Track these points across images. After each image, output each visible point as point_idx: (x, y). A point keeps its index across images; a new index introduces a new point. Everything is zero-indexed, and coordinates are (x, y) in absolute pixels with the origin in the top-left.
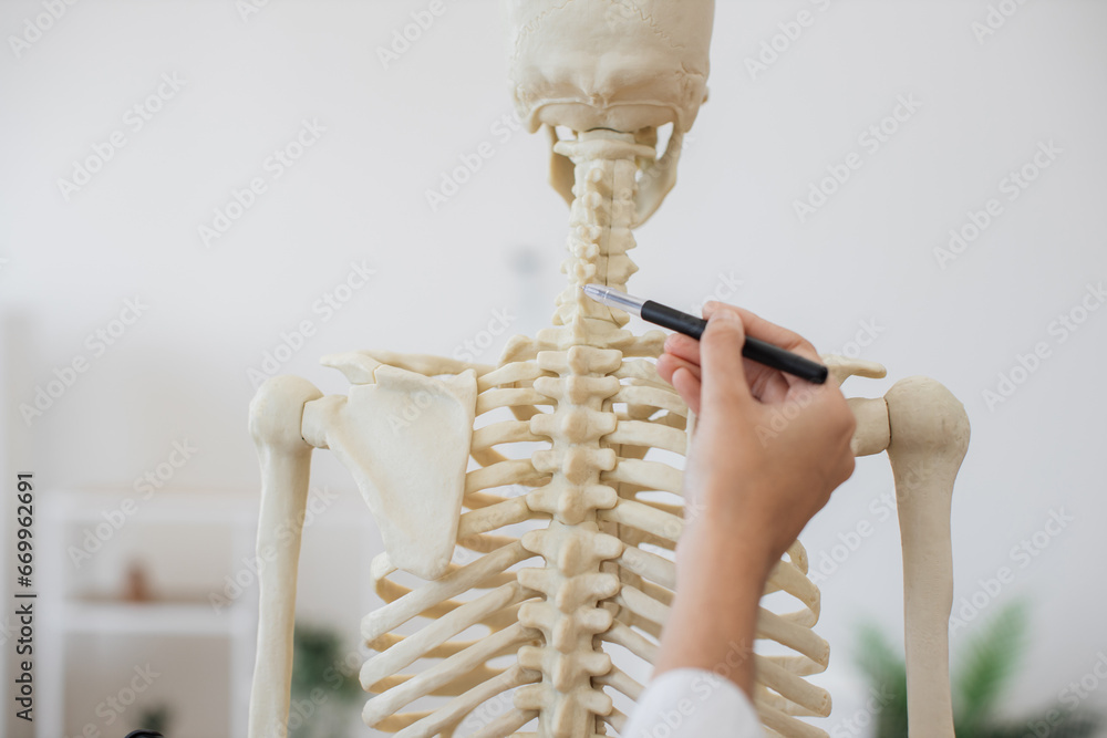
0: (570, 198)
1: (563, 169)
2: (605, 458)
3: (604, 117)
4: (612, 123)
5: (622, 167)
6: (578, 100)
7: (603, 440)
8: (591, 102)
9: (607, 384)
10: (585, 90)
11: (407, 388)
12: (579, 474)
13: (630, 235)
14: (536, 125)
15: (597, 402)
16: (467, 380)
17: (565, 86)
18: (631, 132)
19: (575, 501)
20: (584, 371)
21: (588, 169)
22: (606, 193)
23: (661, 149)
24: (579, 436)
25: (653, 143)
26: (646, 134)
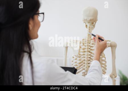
0: (87, 28)
1: (86, 26)
2: (90, 47)
4: (90, 22)
5: (91, 26)
12: (88, 48)
13: (92, 31)
14: (84, 23)
15: (89, 43)
17: (87, 20)
19: (87, 50)
20: (88, 41)
21: (88, 26)
22: (90, 28)
23: (94, 24)
24: (88, 46)
25: (93, 24)
26: (93, 23)
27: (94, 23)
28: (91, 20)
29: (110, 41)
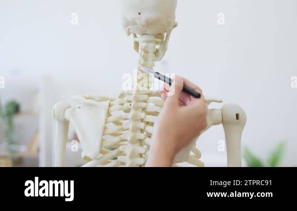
0: (138, 52)
1: (137, 44)
2: (142, 125)
3: (146, 31)
4: (148, 32)
5: (151, 45)
6: (138, 26)
7: (142, 120)
8: (141, 27)
9: (144, 104)
10: (139, 24)
11: (91, 105)
12: (135, 130)
13: (153, 63)
14: (129, 34)
15: (141, 110)
16: (107, 103)
17: (134, 23)
18: (154, 35)
20: (138, 101)
21: (142, 45)
22: (146, 52)
23: (164, 39)
24: (135, 119)
25: (162, 38)
26: (159, 35)
27: (165, 35)
28: (149, 24)
29: (221, 102)
